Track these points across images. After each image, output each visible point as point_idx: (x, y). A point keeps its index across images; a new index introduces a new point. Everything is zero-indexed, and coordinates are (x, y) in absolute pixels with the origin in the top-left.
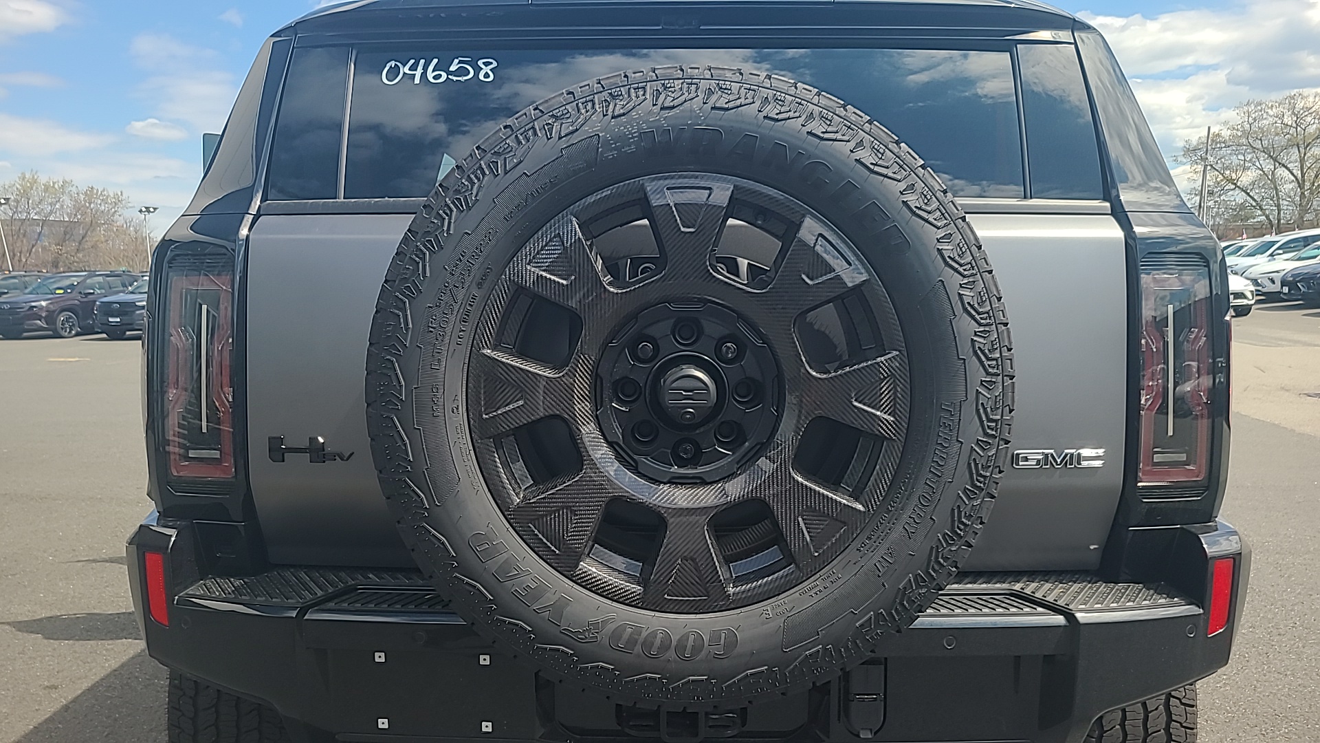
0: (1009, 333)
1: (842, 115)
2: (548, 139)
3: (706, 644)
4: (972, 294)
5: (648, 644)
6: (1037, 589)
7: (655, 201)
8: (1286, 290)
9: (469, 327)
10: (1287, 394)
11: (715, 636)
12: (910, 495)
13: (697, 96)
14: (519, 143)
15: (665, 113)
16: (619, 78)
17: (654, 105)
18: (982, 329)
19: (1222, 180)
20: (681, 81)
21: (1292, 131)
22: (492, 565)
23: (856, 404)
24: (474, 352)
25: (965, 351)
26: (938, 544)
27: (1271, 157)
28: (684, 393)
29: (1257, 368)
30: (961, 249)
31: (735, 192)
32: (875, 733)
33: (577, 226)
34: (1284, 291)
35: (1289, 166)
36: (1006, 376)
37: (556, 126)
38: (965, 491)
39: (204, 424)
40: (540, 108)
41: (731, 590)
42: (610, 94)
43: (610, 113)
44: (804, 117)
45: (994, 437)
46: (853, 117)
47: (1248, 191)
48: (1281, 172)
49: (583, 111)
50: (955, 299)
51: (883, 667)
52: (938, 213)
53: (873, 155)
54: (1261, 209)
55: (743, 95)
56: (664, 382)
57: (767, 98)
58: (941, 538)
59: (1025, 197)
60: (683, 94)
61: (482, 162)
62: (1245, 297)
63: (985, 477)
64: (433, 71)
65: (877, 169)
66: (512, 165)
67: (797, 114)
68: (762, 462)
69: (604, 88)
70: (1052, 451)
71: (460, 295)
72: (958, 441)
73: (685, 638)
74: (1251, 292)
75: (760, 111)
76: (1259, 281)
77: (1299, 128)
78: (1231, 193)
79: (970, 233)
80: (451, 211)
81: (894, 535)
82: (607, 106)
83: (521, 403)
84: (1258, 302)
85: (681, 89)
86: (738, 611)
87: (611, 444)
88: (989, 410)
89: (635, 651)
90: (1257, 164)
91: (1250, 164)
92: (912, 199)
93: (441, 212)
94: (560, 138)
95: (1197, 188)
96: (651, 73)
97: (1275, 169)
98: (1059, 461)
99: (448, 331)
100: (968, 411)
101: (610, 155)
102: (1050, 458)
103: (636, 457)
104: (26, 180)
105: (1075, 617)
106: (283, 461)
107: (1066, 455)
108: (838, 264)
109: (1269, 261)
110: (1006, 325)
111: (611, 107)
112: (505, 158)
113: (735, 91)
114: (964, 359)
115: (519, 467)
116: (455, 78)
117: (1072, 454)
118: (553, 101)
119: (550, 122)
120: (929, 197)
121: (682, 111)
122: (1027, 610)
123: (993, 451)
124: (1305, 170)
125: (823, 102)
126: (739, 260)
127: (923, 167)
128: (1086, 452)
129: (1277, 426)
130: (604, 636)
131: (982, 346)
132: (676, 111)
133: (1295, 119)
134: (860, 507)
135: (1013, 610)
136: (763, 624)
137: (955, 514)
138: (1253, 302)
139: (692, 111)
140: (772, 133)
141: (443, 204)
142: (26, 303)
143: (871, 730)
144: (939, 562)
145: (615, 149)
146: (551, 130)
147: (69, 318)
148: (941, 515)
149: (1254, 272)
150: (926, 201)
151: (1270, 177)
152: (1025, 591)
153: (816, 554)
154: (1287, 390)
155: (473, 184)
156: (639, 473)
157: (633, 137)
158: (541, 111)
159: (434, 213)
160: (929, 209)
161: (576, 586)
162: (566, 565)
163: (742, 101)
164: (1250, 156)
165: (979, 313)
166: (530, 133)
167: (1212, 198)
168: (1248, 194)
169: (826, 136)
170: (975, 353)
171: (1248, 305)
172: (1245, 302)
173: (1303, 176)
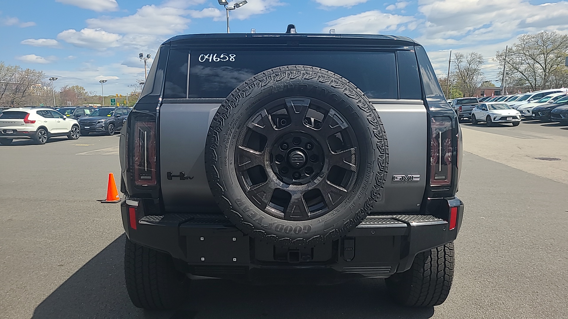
0: (387, 141)
1: (341, 80)
2: (258, 87)
3: (302, 229)
4: (377, 131)
5: (286, 229)
6: (400, 217)
7: (288, 105)
8: (534, 115)
9: (235, 140)
10: (528, 158)
11: (305, 228)
12: (360, 187)
13: (300, 75)
14: (250, 88)
15: (291, 80)
16: (278, 70)
17: (288, 78)
18: (379, 141)
19: (512, 68)
20: (296, 71)
21: (542, 48)
22: (242, 208)
23: (345, 162)
24: (236, 147)
25: (375, 147)
26: (367, 201)
27: (533, 58)
28: (296, 159)
29: (518, 147)
30: (374, 118)
31: (311, 102)
32: (352, 260)
33: (266, 111)
34: (533, 116)
35: (540, 62)
36: (386, 154)
37: (260, 83)
38: (375, 186)
39: (146, 168)
40: (256, 78)
41: (309, 214)
42: (276, 74)
43: (276, 80)
44: (330, 81)
45: (383, 171)
46: (344, 81)
47: (523, 73)
48: (537, 65)
49: (268, 79)
50: (372, 132)
51: (354, 240)
52: (367, 108)
53: (349, 92)
54: (528, 81)
55: (313, 75)
56: (291, 156)
57: (320, 76)
58: (368, 199)
59: (398, 99)
60: (296, 75)
61: (239, 93)
62: (517, 118)
63: (380, 182)
64: (216, 58)
65: (350, 96)
66: (248, 94)
67: (328, 81)
68: (319, 178)
69: (274, 72)
70: (404, 176)
71: (233, 131)
72: (373, 172)
73: (296, 228)
74: (520, 116)
75: (318, 80)
76: (523, 111)
77: (544, 47)
78: (516, 74)
79: (376, 114)
80: (230, 107)
81: (355, 198)
82: (275, 78)
83: (250, 161)
84: (522, 120)
85: (296, 73)
86: (311, 220)
87: (275, 173)
88: (381, 163)
89: (282, 232)
90: (527, 61)
91: (524, 62)
92: (360, 104)
93: (227, 107)
94: (262, 87)
95: (502, 71)
96: (287, 68)
97: (534, 64)
98: (406, 178)
99: (229, 141)
100: (376, 163)
101: (276, 92)
102: (404, 178)
103: (282, 177)
105: (410, 224)
106: (172, 179)
107: (409, 177)
108: (339, 122)
109: (528, 103)
110: (387, 139)
111: (276, 78)
112: (246, 93)
113: (311, 74)
114: (374, 149)
115: (249, 180)
116: (222, 60)
117: (410, 177)
118: (259, 76)
119: (258, 82)
120: (365, 104)
121: (296, 80)
122: (396, 222)
123: (383, 175)
124: (546, 64)
125: (336, 77)
126: (311, 118)
127: (364, 95)
128: (414, 176)
129: (521, 170)
130: (273, 227)
131: (379, 145)
132: (294, 79)
133: (543, 42)
134: (346, 191)
135: (392, 222)
136: (318, 223)
137: (372, 193)
138: (520, 120)
139: (299, 79)
140: (321, 86)
141: (228, 105)
143: (350, 259)
144: (368, 206)
145: (277, 90)
146: (259, 85)
148: (368, 193)
149: (521, 108)
150: (364, 105)
151: (532, 67)
152: (397, 218)
153: (334, 204)
154: (528, 156)
155: (237, 100)
156: (283, 181)
157: (282, 87)
158: (256, 79)
159: (225, 107)
160: (365, 107)
161: (265, 214)
162: (263, 208)
163: (313, 77)
164: (524, 58)
165: (379, 136)
166: (253, 85)
167: (508, 76)
168: (523, 74)
169: (336, 87)
170: (378, 147)
171: (518, 121)
172: (517, 120)
173: (546, 67)
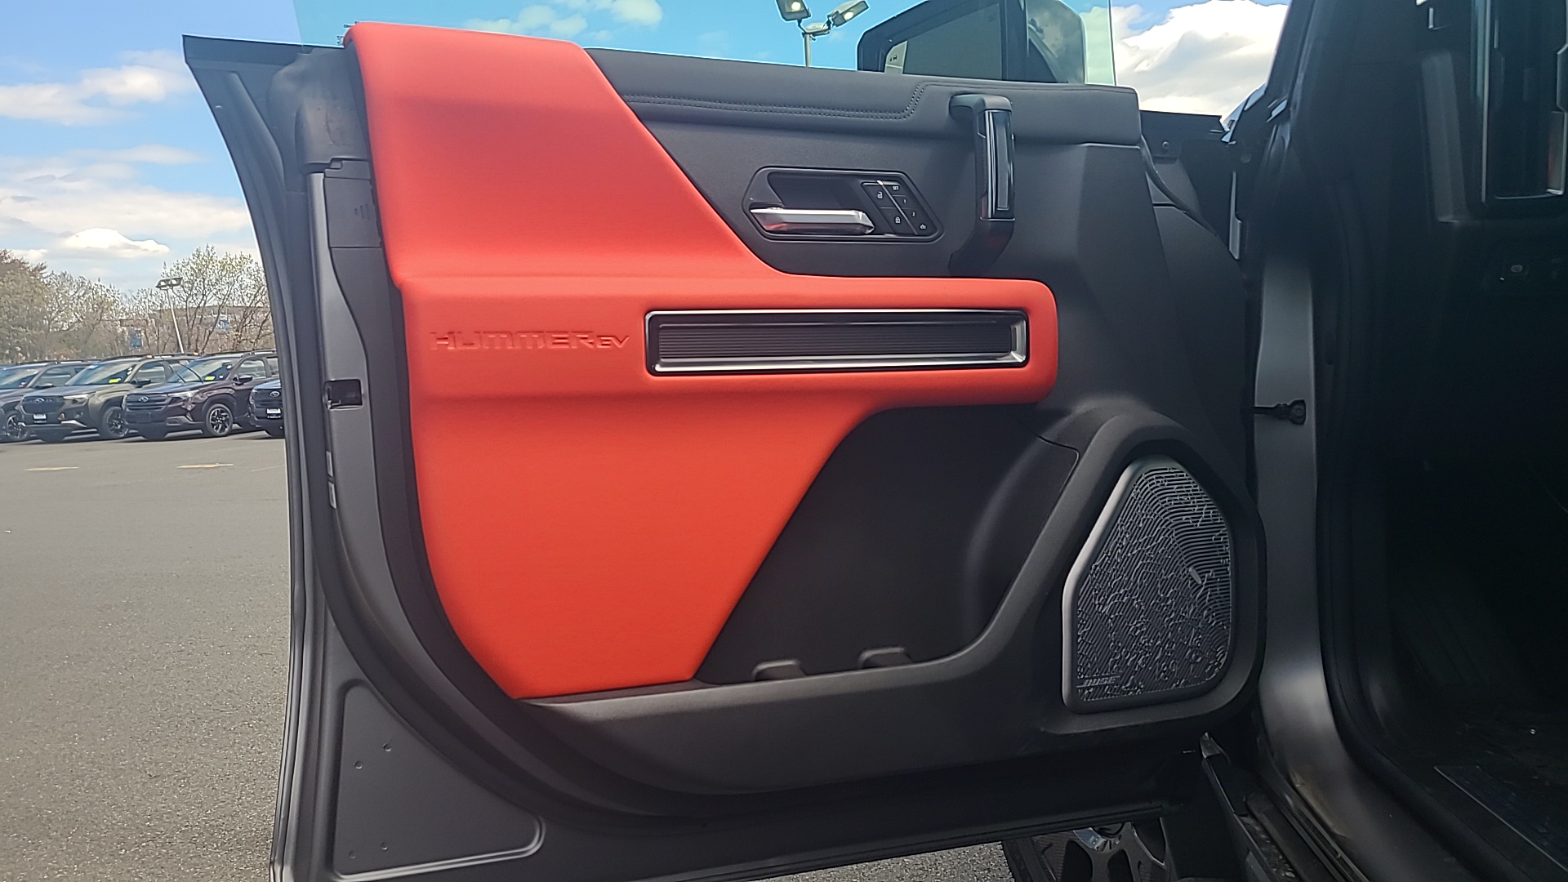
104: (201, 258)
142: (167, 393)
147: (222, 412)
